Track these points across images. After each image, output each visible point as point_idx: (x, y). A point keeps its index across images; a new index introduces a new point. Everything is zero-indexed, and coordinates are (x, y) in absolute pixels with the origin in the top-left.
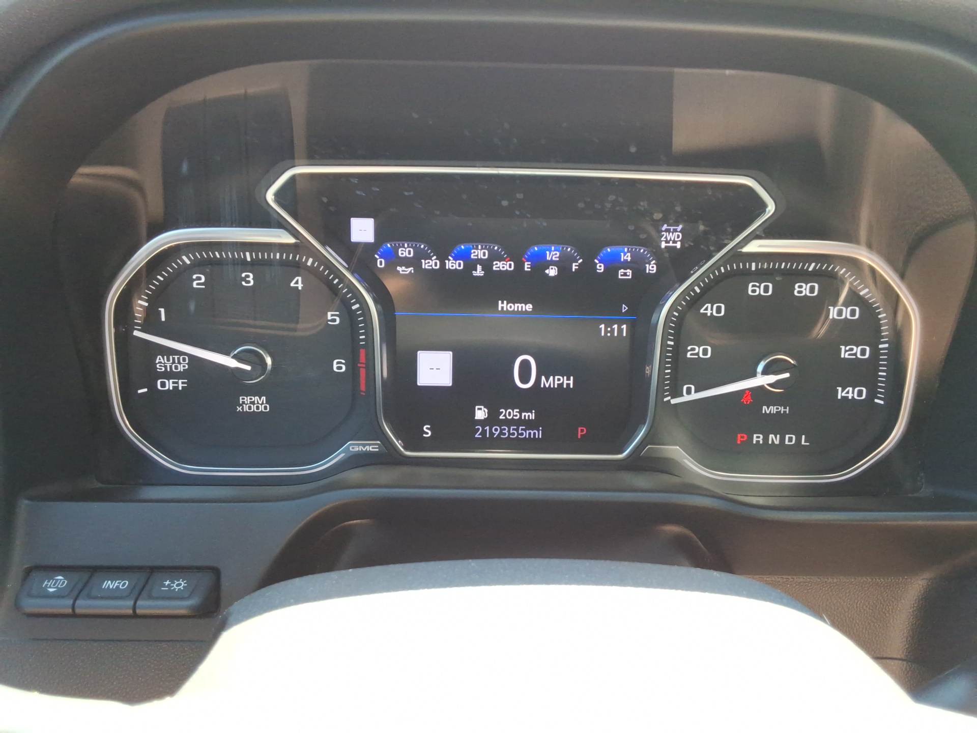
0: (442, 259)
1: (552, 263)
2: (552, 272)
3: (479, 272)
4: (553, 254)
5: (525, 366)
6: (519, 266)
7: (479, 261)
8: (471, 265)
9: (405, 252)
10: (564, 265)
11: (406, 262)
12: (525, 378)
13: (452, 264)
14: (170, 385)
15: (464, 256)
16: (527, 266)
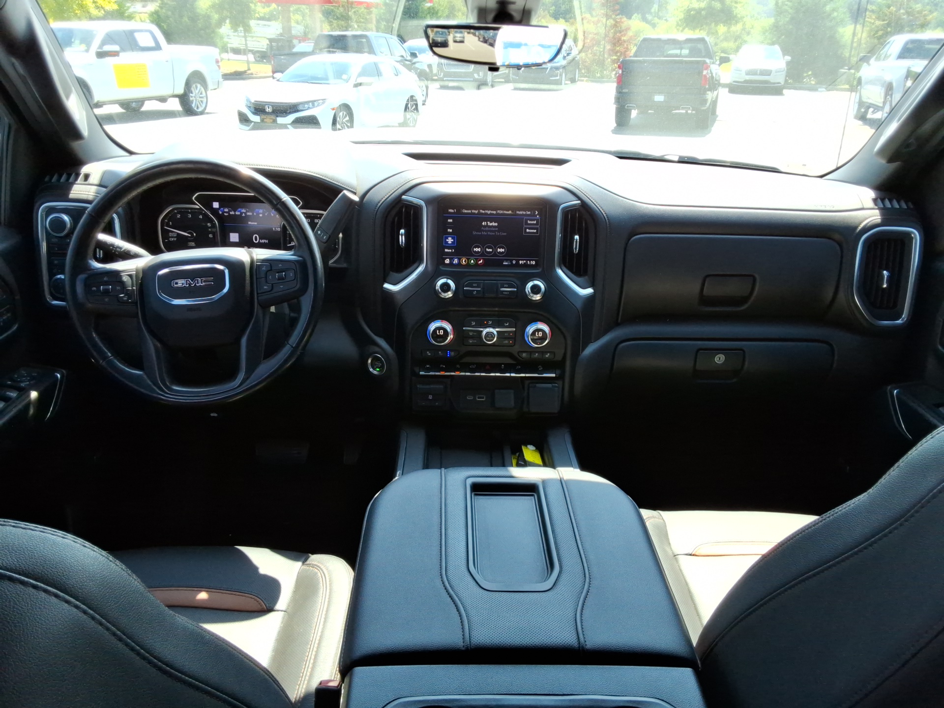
0: (235, 212)
1: (261, 213)
2: (261, 215)
3: (244, 215)
4: (261, 211)
5: (256, 237)
6: (253, 214)
7: (244, 213)
8: (242, 213)
9: (226, 210)
10: (263, 214)
11: (226, 212)
12: (256, 240)
13: (237, 213)
14: (172, 239)
15: (240, 211)
16: (255, 214)
